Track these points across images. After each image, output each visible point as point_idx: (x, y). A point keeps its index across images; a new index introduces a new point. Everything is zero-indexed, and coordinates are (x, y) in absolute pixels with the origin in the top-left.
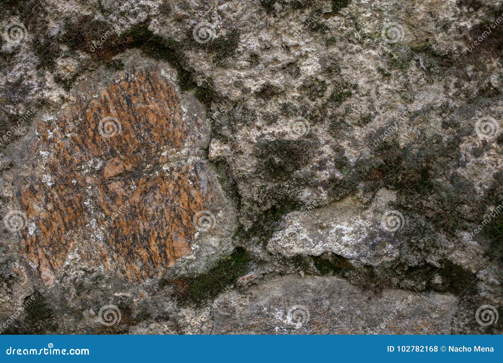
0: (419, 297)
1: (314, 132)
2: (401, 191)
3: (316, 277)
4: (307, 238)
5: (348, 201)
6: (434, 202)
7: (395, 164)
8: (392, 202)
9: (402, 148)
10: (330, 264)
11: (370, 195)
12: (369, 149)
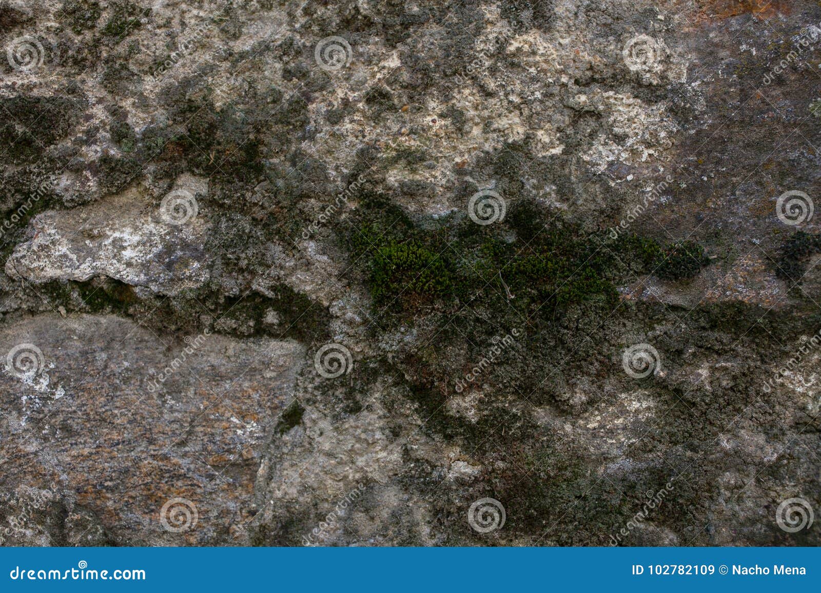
0: (244, 346)
1: (79, 84)
2: (215, 178)
3: (84, 315)
4: (68, 252)
5: (132, 193)
6: (262, 194)
7: (205, 136)
8: (200, 195)
9: (218, 110)
10: (106, 295)
11: (164, 184)
12: (164, 112)
